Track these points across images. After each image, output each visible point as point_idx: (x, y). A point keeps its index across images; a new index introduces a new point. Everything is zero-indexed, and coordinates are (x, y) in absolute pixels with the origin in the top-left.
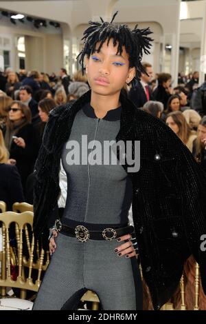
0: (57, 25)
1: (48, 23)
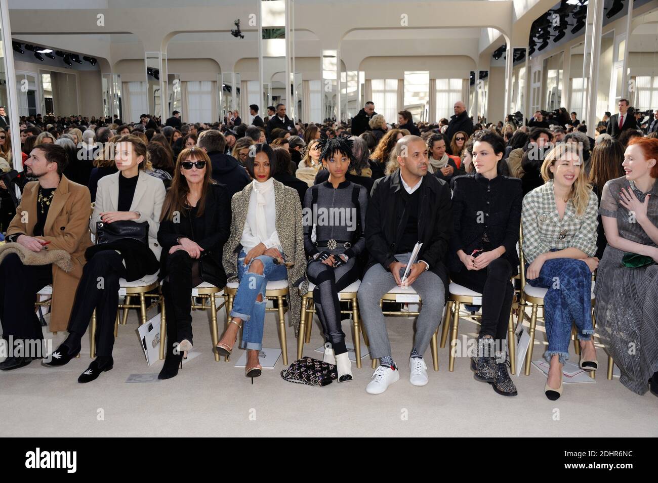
0: (92, 60)
1: (81, 58)
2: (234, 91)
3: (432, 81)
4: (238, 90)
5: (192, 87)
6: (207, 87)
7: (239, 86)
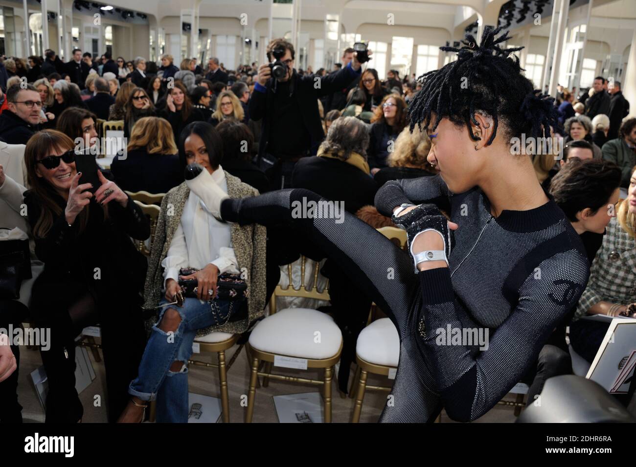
1: (135, 14)
2: (254, 44)
3: (415, 46)
4: (257, 43)
5: (220, 40)
6: (232, 40)
7: (258, 41)
